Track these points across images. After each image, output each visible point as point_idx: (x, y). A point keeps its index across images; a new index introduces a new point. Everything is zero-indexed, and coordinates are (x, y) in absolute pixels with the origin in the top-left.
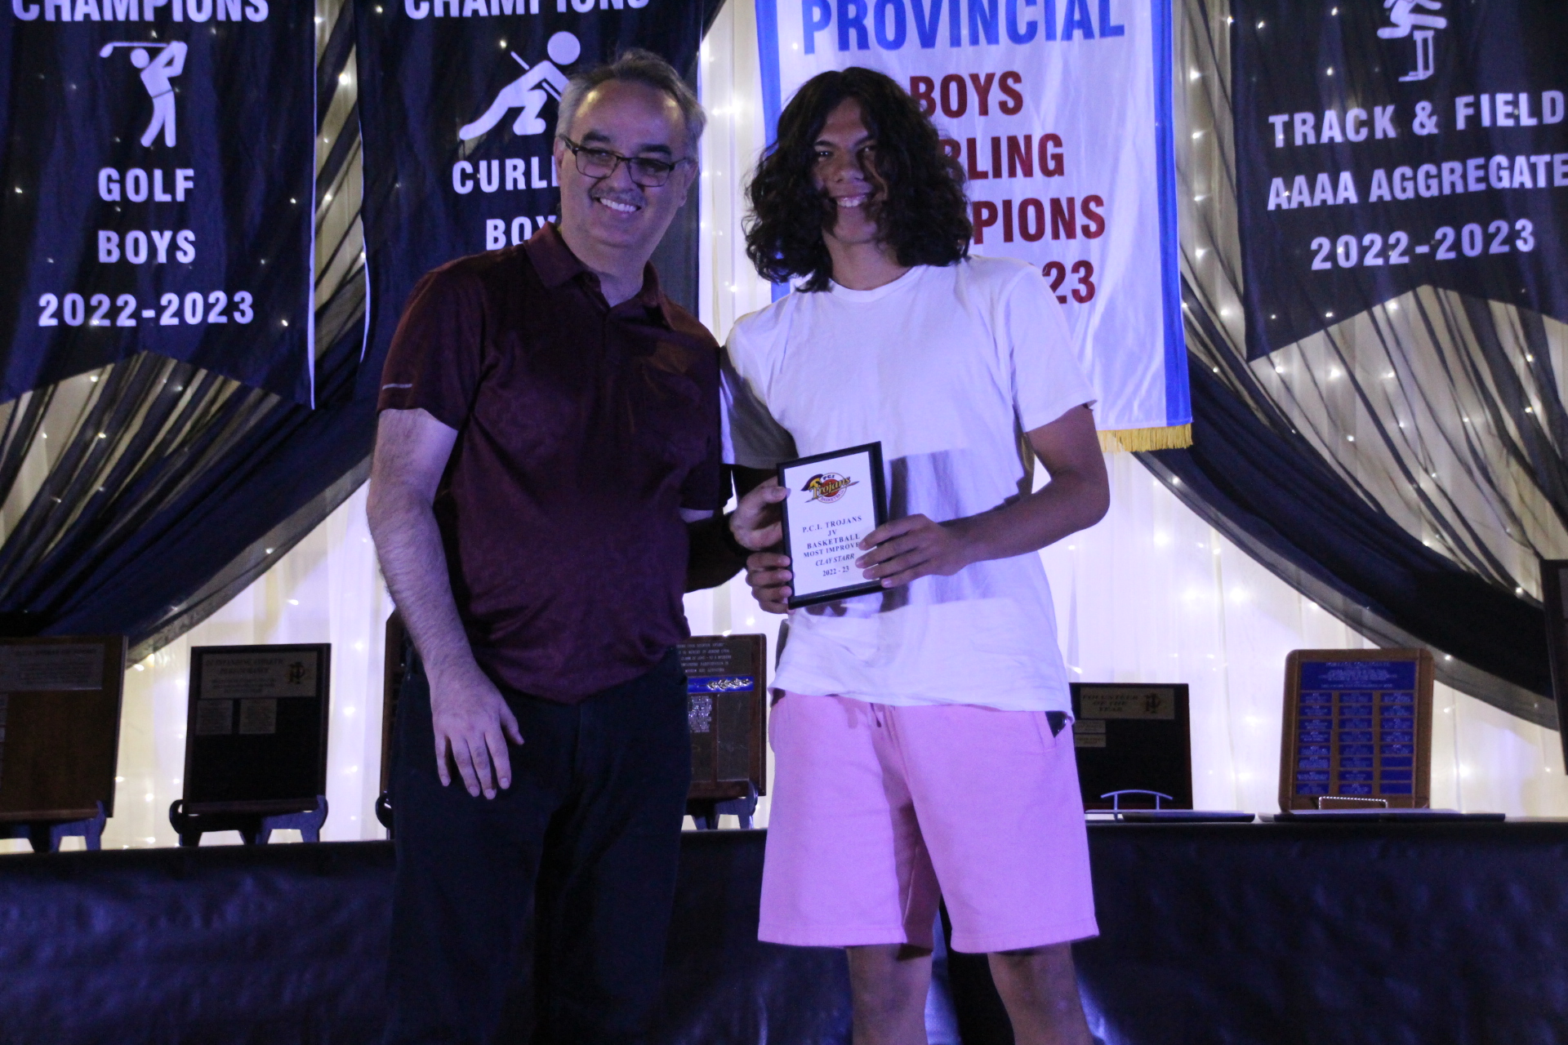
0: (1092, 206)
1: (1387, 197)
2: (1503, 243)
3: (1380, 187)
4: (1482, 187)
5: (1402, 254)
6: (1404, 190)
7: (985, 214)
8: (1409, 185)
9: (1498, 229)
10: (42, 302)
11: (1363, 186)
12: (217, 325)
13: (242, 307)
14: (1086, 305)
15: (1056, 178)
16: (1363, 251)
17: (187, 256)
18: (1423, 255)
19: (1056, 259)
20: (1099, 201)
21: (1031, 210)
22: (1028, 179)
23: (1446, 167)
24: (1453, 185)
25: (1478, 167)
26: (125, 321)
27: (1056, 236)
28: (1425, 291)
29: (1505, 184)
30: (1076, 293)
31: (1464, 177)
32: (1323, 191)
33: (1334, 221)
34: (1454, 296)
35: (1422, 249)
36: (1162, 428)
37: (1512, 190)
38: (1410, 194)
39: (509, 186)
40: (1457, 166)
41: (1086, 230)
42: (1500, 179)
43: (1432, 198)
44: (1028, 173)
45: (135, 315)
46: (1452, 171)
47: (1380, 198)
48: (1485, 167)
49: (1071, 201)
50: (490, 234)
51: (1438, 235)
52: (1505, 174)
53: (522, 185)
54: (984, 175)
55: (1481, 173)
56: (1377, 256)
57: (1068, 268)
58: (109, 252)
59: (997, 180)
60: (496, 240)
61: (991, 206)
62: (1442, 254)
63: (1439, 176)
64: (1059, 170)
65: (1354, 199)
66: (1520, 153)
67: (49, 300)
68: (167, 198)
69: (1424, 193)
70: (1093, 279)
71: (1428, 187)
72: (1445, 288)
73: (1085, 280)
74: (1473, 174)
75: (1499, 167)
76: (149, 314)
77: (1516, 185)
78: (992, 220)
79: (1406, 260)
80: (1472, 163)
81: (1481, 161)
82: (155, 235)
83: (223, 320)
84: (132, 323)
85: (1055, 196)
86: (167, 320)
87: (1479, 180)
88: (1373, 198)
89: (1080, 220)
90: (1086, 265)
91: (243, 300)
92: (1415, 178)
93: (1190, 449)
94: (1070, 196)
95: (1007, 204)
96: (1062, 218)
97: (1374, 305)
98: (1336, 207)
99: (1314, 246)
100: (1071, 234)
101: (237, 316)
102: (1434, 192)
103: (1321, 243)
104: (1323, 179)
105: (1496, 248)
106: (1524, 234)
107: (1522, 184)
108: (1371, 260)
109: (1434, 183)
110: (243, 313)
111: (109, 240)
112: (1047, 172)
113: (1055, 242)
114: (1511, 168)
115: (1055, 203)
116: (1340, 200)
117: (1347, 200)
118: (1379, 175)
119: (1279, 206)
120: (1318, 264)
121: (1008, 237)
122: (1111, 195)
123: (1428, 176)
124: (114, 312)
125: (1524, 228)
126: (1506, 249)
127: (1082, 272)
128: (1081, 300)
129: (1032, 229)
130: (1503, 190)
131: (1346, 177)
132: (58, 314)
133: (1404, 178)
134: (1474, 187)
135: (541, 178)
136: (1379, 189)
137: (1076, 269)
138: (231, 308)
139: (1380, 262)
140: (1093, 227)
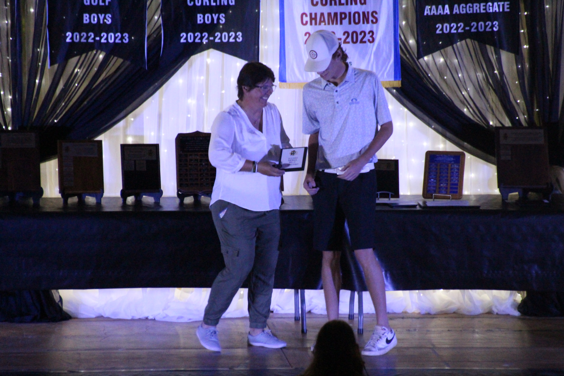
0: (374, 14)
1: (458, 13)
2: (490, 28)
3: (456, 9)
4: (484, 11)
5: (462, 29)
6: (463, 11)
7: (343, 16)
8: (464, 9)
9: (489, 24)
10: (67, 34)
11: (451, 9)
12: (118, 43)
13: (125, 38)
14: (372, 44)
15: (364, 6)
16: (451, 28)
17: (109, 21)
18: (467, 30)
19: (363, 29)
20: (376, 13)
21: (357, 15)
22: (356, 6)
23: (475, 5)
24: (477, 10)
25: (484, 6)
26: (90, 40)
27: (364, 23)
28: (468, 40)
29: (491, 11)
30: (369, 40)
31: (480, 8)
32: (440, 10)
33: (443, 19)
34: (476, 43)
35: (467, 28)
36: (393, 81)
37: (493, 13)
38: (465, 12)
39: (204, 4)
40: (478, 5)
41: (372, 21)
42: (490, 9)
43: (471, 14)
44: (356, 4)
45: (94, 39)
46: (476, 6)
47: (456, 13)
48: (486, 6)
49: (368, 13)
50: (199, 19)
51: (472, 24)
52: (491, 8)
53: (208, 4)
54: (343, 4)
55: (484, 7)
56: (455, 30)
57: (367, 32)
58: (86, 20)
59: (347, 6)
60: (200, 20)
61: (345, 14)
62: (473, 30)
63: (473, 7)
64: (365, 3)
65: (449, 13)
66: (496, 2)
67: (69, 34)
68: (103, 4)
69: (468, 12)
70: (374, 36)
71: (470, 10)
72: (474, 40)
73: (372, 36)
74: (482, 8)
75: (489, 6)
76: (98, 38)
77: (494, 11)
78: (345, 18)
79: (463, 31)
80: (482, 4)
81: (485, 4)
82: (100, 15)
83: (120, 42)
84: (92, 41)
85: (364, 11)
86: (103, 41)
87: (484, 9)
88: (454, 13)
89: (371, 18)
90: (372, 32)
91: (126, 36)
92: (466, 7)
93: (400, 88)
94: (368, 10)
95: (350, 13)
96: (366, 17)
97: (454, 44)
98: (443, 15)
99: (437, 26)
100: (368, 22)
101: (124, 41)
102: (471, 12)
103: (439, 26)
104: (440, 7)
105: (488, 29)
106: (496, 26)
107: (496, 11)
108: (453, 31)
109: (471, 9)
110: (126, 40)
111: (86, 16)
112: (361, 4)
113: (363, 25)
114: (493, 6)
115: (364, 13)
116: (445, 13)
117: (447, 13)
118: (456, 6)
119: (427, 14)
120: (438, 32)
121: (350, 23)
122: (380, 11)
123: (470, 7)
124: (87, 38)
125: (496, 24)
126: (490, 30)
127: (371, 34)
128: (370, 42)
129: (357, 21)
130: (490, 13)
131: (447, 6)
132: (72, 38)
133: (463, 7)
134: (482, 11)
135: (214, 2)
136: (456, 11)
137: (369, 33)
138: (122, 38)
139: (455, 31)
140: (374, 21)
